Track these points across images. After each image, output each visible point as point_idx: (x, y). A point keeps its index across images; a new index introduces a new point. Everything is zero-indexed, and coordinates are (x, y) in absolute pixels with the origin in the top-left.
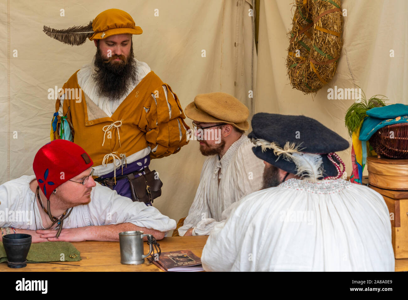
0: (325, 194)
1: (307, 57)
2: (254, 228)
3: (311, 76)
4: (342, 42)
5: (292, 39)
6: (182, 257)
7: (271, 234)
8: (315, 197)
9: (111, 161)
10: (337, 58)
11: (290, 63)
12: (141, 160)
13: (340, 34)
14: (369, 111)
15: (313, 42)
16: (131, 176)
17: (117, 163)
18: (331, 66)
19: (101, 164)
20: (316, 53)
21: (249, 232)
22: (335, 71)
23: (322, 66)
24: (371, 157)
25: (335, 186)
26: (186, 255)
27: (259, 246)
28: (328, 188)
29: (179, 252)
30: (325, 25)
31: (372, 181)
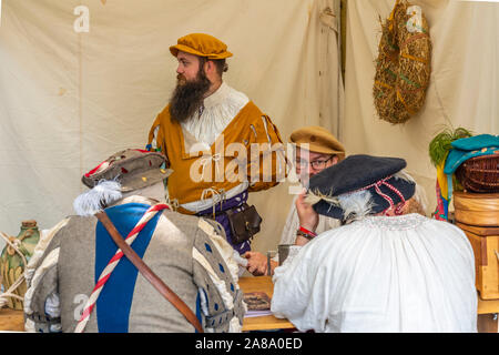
0: (400, 230)
1: (394, 86)
2: (325, 269)
3: (398, 106)
4: (430, 70)
5: (378, 67)
6: (255, 299)
7: (344, 274)
8: (389, 233)
9: (210, 196)
10: (425, 87)
11: (376, 92)
12: (240, 195)
13: (428, 61)
14: (454, 143)
15: (399, 70)
16: (229, 212)
17: (216, 198)
18: (419, 94)
19: (199, 199)
20: (402, 82)
21: (320, 274)
22: (423, 100)
23: (408, 95)
24: (457, 191)
25: (411, 221)
26: (259, 297)
27: (331, 287)
28: (404, 224)
29: (253, 294)
30: (412, 52)
31: (458, 217)
